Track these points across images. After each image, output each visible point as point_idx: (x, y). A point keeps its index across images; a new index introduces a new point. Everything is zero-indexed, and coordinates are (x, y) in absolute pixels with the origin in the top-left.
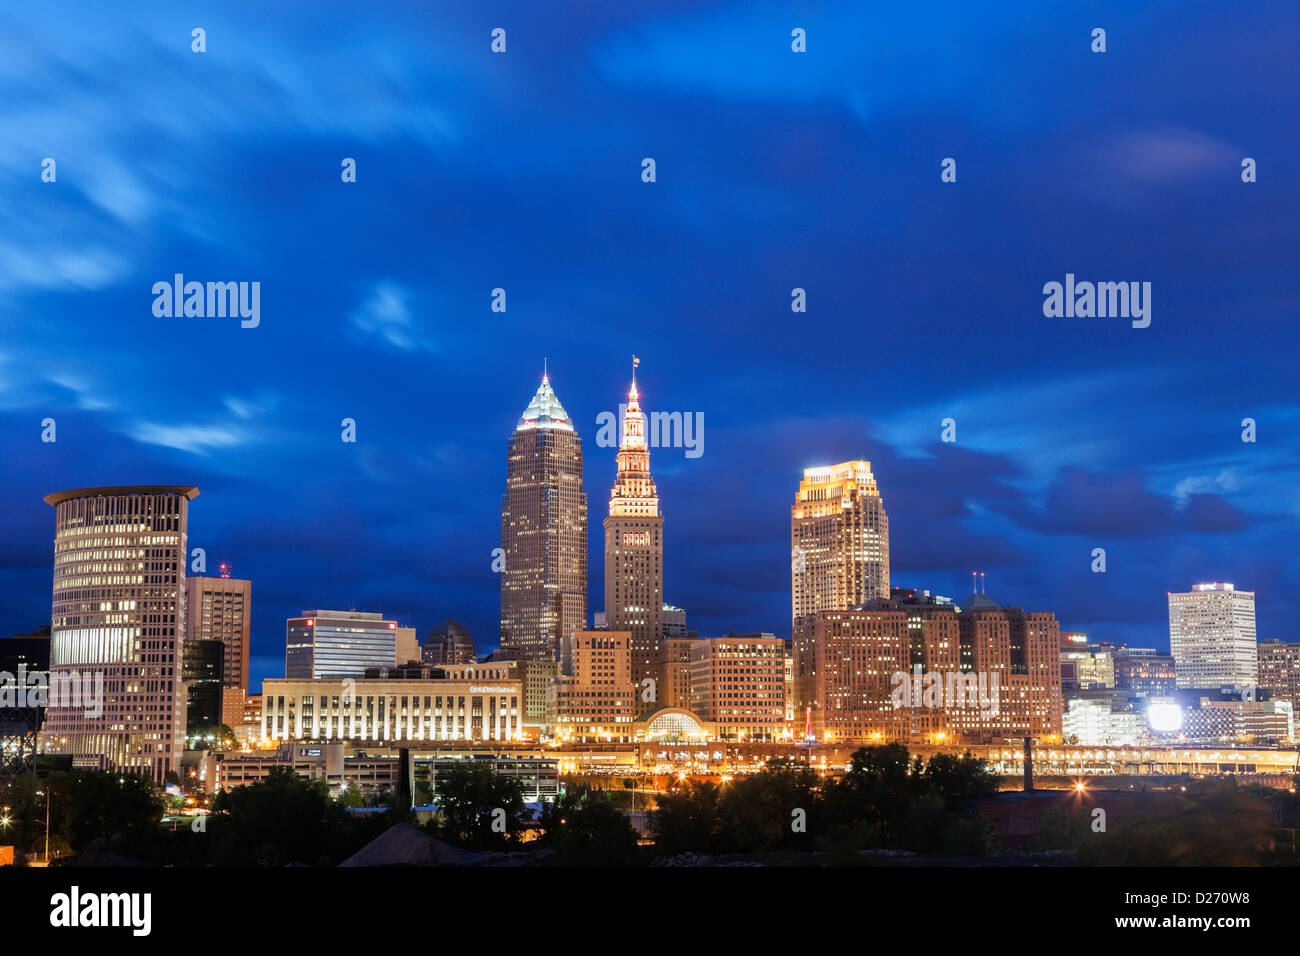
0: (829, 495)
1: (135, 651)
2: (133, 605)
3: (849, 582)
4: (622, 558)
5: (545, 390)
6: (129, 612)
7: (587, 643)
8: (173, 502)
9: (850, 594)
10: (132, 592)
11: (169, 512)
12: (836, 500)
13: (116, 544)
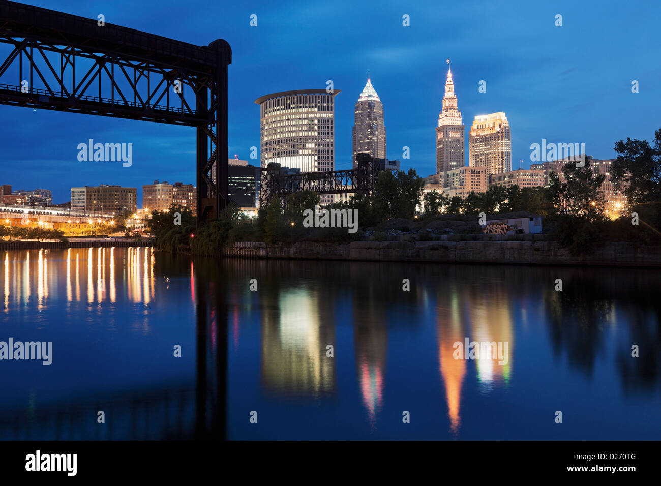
0: (487, 126)
1: (315, 167)
2: (313, 145)
3: (499, 160)
4: (449, 142)
5: (369, 84)
6: (311, 149)
7: (469, 172)
8: (330, 97)
9: (499, 164)
10: (313, 139)
11: (328, 102)
12: (492, 128)
13: (303, 117)
